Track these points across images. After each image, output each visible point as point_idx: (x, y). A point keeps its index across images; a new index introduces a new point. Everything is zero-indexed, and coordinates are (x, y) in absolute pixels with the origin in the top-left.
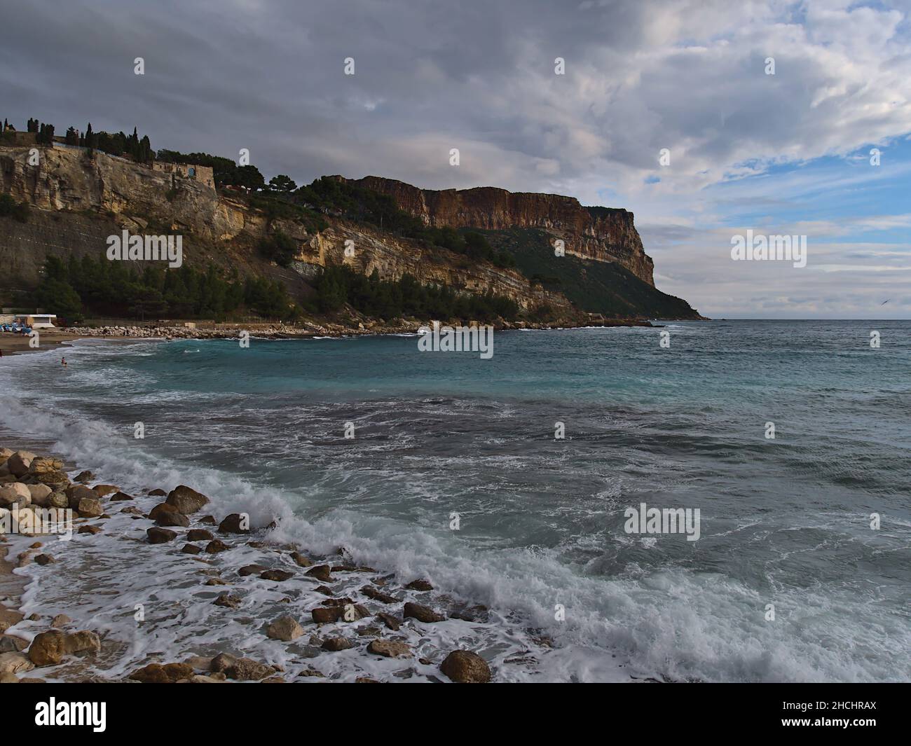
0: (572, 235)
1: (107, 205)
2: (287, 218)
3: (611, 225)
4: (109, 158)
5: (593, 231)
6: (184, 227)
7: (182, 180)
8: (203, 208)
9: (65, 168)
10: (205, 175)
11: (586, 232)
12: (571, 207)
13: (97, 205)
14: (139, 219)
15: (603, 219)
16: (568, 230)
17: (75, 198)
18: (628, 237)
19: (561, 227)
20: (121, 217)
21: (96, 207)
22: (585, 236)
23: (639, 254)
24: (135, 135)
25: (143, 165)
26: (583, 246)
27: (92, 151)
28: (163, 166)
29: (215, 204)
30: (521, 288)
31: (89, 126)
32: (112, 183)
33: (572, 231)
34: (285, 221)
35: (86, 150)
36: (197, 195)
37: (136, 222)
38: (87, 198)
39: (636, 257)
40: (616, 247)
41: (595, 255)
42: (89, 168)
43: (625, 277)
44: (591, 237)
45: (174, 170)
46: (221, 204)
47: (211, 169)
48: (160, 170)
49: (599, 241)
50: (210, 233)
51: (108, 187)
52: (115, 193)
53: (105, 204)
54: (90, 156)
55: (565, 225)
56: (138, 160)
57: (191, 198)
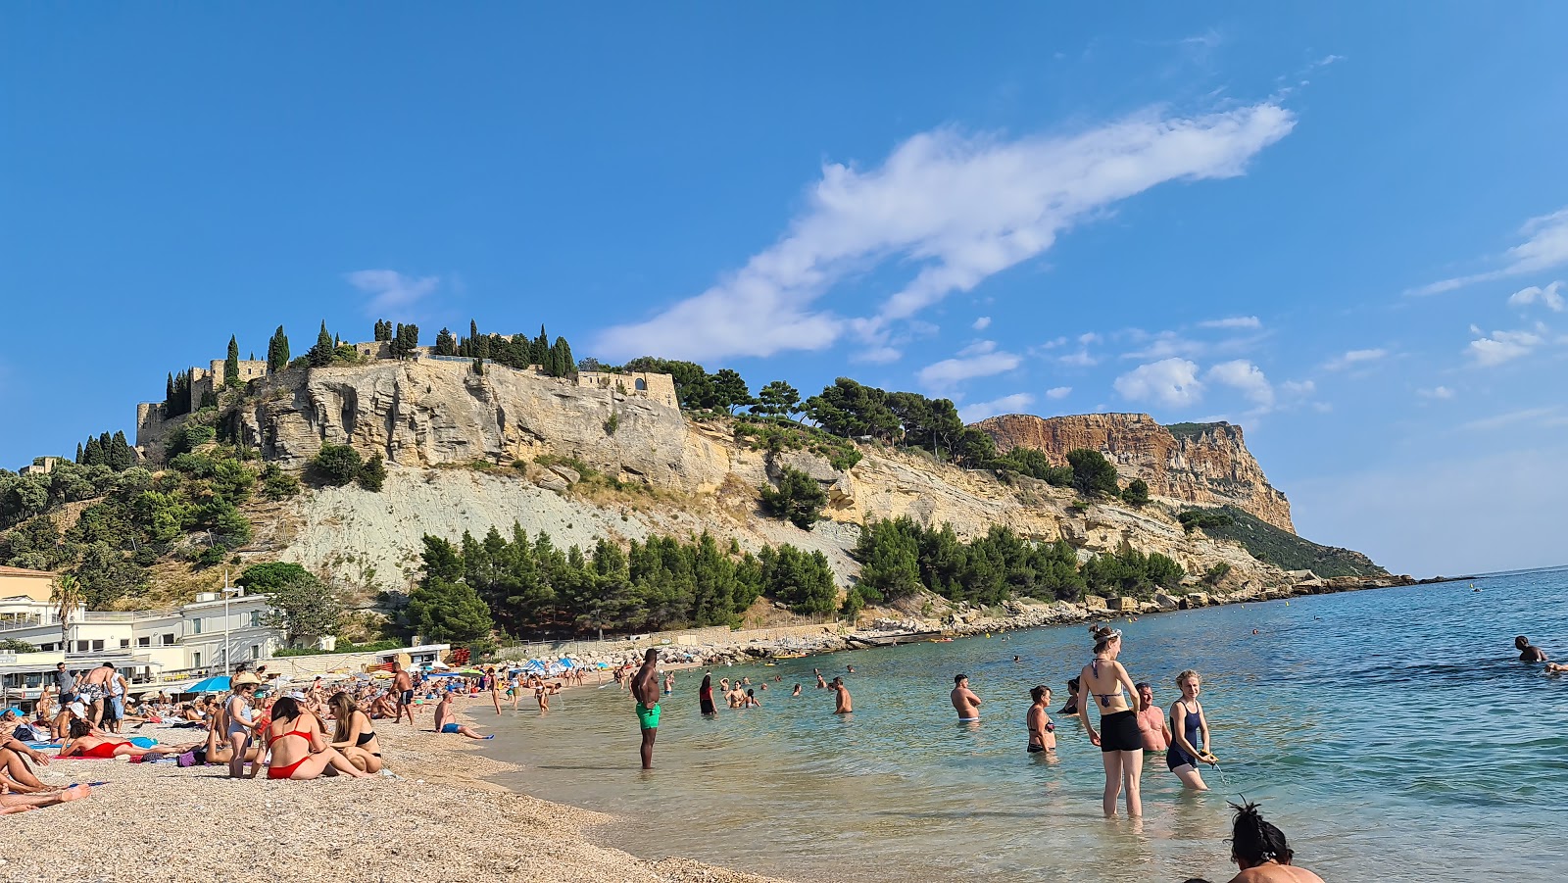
0: (1152, 471)
1: (512, 449)
2: (798, 448)
3: (1211, 448)
4: (509, 373)
5: (1182, 460)
6: (636, 477)
7: (625, 398)
8: (665, 443)
9: (439, 395)
10: (662, 386)
11: (1173, 463)
12: (1143, 428)
13: (496, 450)
14: (563, 469)
15: (1195, 440)
16: (1142, 465)
17: (459, 443)
18: (1240, 463)
19: (1130, 461)
20: (537, 467)
21: (494, 454)
22: (1171, 469)
23: (1263, 489)
24: (543, 338)
25: (563, 380)
26: (1171, 486)
27: (480, 363)
28: (594, 379)
29: (682, 433)
30: (1173, 537)
31: (473, 324)
32: (517, 412)
33: (1151, 465)
34: (795, 452)
35: (469, 363)
36: (653, 421)
37: (560, 475)
38: (478, 440)
39: (1258, 493)
40: (1224, 481)
41: (1193, 498)
42: (477, 391)
43: (1249, 526)
44: (1182, 471)
45: (613, 384)
46: (691, 434)
47: (669, 377)
48: (591, 386)
49: (1196, 475)
50: (678, 484)
51: (511, 421)
52: (523, 429)
53: (508, 448)
54: (477, 370)
55: (1137, 457)
56: (552, 372)
57: (644, 427)
